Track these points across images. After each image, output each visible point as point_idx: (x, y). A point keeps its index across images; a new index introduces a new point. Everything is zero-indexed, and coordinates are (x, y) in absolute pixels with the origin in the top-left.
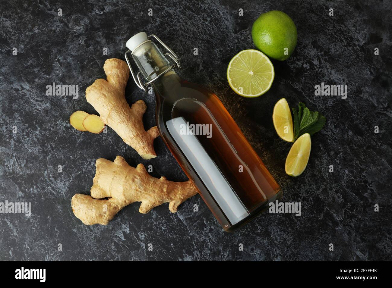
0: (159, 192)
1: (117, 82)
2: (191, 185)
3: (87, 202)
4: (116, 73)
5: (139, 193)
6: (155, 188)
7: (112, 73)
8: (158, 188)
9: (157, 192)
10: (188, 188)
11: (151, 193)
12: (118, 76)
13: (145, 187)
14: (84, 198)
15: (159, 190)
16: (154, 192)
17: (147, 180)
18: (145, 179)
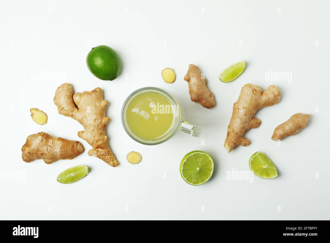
0: (96, 140)
1: (265, 101)
2: (111, 158)
3: (68, 94)
4: (271, 97)
5: (89, 127)
6: (97, 136)
7: (269, 95)
8: (98, 138)
9: (96, 139)
10: (108, 157)
11: (93, 135)
12: (269, 100)
13: (95, 129)
14: (69, 91)
15: (97, 139)
16: (94, 137)
17: (100, 128)
18: (100, 127)
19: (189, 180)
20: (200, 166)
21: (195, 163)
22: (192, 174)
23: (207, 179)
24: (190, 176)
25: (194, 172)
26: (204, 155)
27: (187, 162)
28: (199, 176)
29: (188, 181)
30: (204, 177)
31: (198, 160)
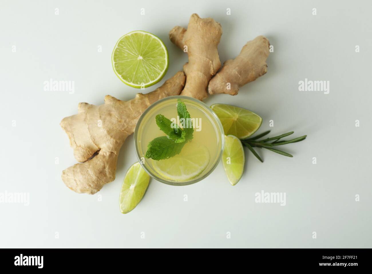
19: (154, 75)
20: (137, 54)
21: (129, 60)
22: (146, 69)
23: (161, 46)
24: (149, 74)
25: (143, 65)
26: (120, 44)
27: (124, 74)
28: (152, 59)
29: (156, 78)
30: (157, 51)
31: (126, 55)
